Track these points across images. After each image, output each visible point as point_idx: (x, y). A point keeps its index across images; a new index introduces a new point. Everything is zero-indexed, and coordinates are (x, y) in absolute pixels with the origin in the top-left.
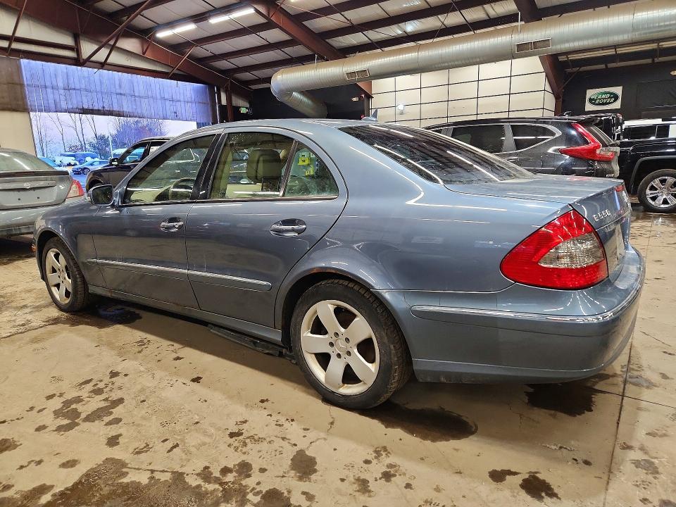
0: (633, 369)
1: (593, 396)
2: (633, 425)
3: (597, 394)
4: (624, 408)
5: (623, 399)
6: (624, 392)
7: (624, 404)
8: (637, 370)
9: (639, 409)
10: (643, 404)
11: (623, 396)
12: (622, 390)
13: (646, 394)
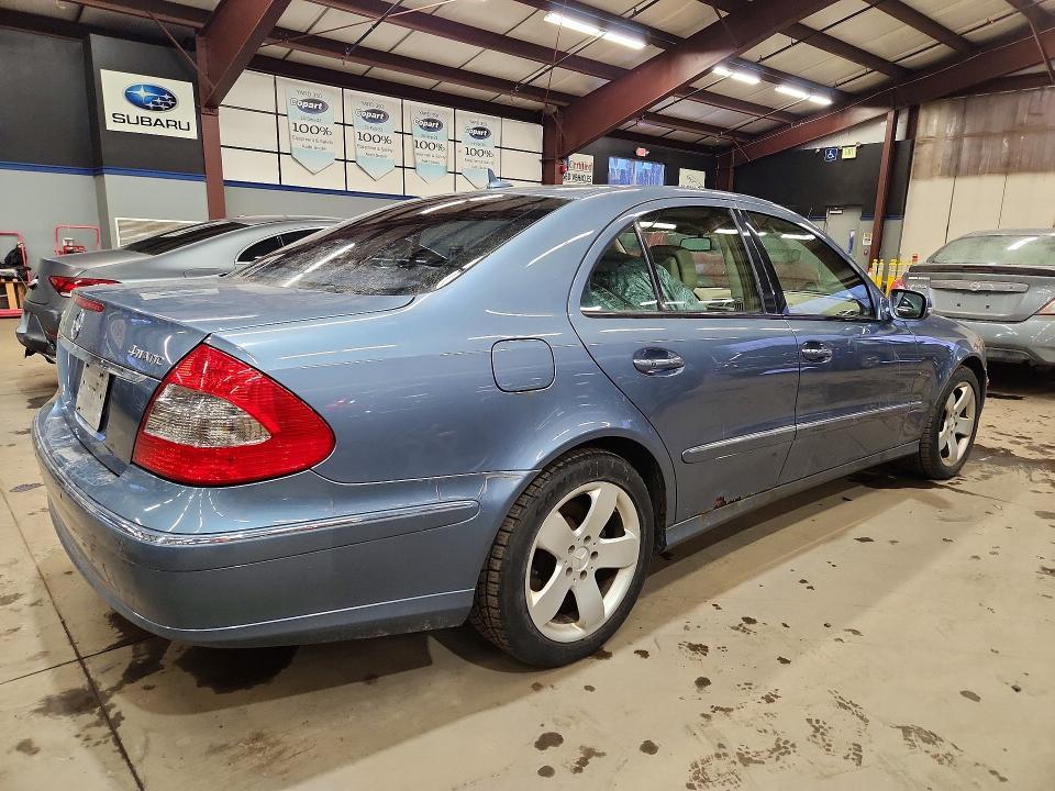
0: (97, 724)
1: (121, 634)
2: (41, 629)
3: (118, 640)
4: (67, 641)
5: (77, 654)
6: (83, 665)
7: (71, 648)
8: (88, 726)
9: (45, 654)
10: (42, 664)
11: (80, 659)
12: (88, 666)
13: (47, 686)
